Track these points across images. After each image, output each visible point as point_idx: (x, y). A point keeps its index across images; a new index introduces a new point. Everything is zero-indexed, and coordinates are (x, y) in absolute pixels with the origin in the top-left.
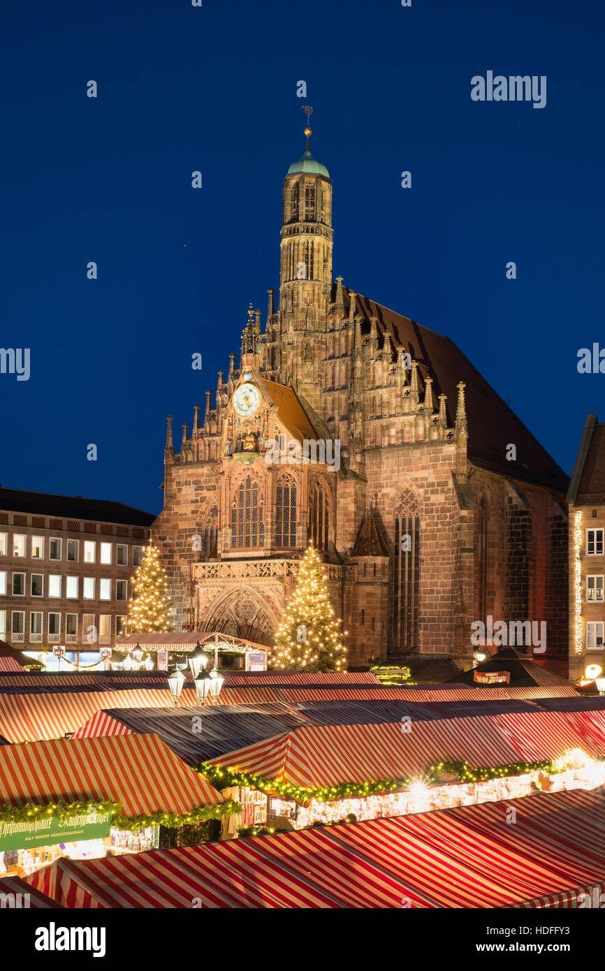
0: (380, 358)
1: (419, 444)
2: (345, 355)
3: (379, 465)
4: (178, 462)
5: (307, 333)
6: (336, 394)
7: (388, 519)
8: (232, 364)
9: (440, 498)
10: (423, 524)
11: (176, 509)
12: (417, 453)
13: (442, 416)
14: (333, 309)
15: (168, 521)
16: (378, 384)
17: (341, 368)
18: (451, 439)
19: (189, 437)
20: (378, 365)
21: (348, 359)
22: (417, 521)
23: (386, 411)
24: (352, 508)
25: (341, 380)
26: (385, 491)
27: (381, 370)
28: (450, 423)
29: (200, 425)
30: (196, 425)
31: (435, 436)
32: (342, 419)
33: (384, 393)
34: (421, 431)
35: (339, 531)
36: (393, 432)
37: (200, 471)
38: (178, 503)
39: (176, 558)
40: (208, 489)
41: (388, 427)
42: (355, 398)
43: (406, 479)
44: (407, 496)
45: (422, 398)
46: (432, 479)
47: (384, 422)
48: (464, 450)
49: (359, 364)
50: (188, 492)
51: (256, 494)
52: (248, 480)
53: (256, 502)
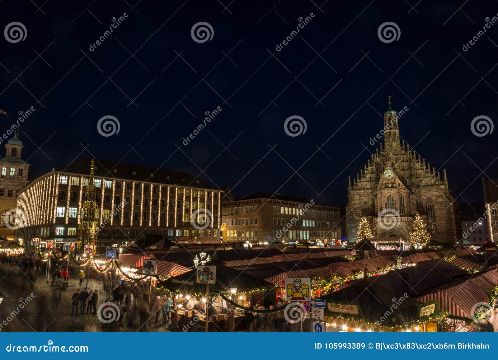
0: (418, 162)
1: (432, 185)
2: (407, 161)
3: (420, 190)
4: (353, 189)
5: (396, 155)
6: (405, 171)
7: (424, 205)
8: (369, 162)
9: (440, 200)
10: (436, 207)
11: (353, 202)
12: (432, 188)
13: (439, 178)
14: (402, 149)
15: (351, 205)
16: (417, 169)
17: (406, 164)
18: (442, 184)
19: (356, 182)
20: (417, 164)
21: (408, 162)
22: (433, 205)
23: (421, 176)
24: (415, 202)
25: (406, 168)
26: (423, 198)
27: (418, 165)
28: (442, 179)
29: (360, 178)
30: (358, 179)
31: (437, 183)
32: (408, 178)
33: (420, 171)
34: (432, 181)
35: (412, 208)
36: (423, 182)
37: (361, 191)
38: (354, 200)
39: (354, 215)
40: (364, 196)
41: (422, 180)
42: (412, 173)
43: (429, 194)
44: (429, 199)
45: (432, 173)
46: (438, 194)
47: (421, 179)
48: (447, 187)
49: (412, 163)
50: (357, 197)
51: (393, 199)
52: (390, 195)
53: (393, 201)
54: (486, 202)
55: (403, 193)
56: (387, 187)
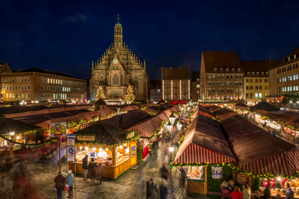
0: (131, 56)
1: (138, 69)
2: (126, 55)
3: (132, 72)
4: (95, 69)
5: (120, 51)
6: (124, 61)
7: (133, 80)
8: (105, 54)
9: (141, 78)
10: (139, 81)
11: (94, 77)
12: (138, 71)
13: (141, 65)
14: (124, 48)
15: (93, 79)
16: (131, 59)
17: (125, 57)
18: (143, 69)
19: (97, 65)
20: (131, 57)
21: (126, 56)
22: (138, 81)
23: (132, 64)
24: (129, 78)
25: (125, 58)
26: (133, 76)
27: (131, 58)
28: (143, 66)
29: (99, 63)
30: (98, 63)
31: (140, 68)
32: (126, 64)
33: (132, 61)
34: (138, 67)
35: (127, 82)
36: (134, 67)
37: (99, 71)
38: (95, 76)
39: (95, 85)
40: (101, 74)
41: (133, 66)
42: (128, 62)
43: (136, 74)
44: (136, 77)
45: (138, 63)
46: (140, 75)
47: (132, 65)
48: (145, 71)
49: (128, 56)
50: (97, 74)
51: (117, 76)
52: (116, 74)
53: (117, 77)
54: (162, 80)
55: (123, 73)
56: (114, 69)
